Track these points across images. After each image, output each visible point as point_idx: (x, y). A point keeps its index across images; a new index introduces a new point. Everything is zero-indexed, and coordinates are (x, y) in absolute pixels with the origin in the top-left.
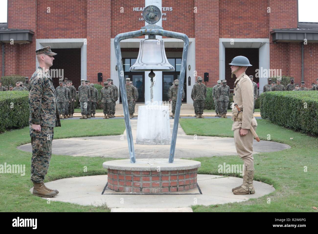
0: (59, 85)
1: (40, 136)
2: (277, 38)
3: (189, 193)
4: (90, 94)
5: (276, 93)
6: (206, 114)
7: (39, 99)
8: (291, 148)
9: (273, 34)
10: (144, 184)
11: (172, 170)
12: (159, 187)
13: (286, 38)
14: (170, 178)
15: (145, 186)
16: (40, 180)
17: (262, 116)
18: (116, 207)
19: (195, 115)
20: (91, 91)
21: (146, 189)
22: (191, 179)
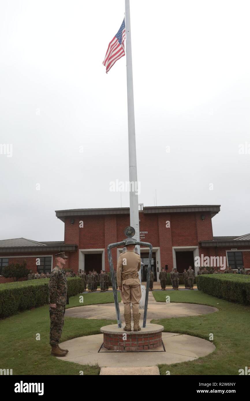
0: (89, 273)
1: (55, 312)
2: (202, 245)
3: (157, 351)
4: (105, 278)
5: (205, 275)
6: (167, 287)
7: (55, 286)
8: (219, 311)
9: (200, 244)
10: (126, 344)
11: (144, 333)
12: (136, 346)
13: (207, 245)
14: (143, 339)
15: (127, 346)
16: (56, 343)
17: (198, 288)
18: (105, 366)
19: (161, 288)
20: (106, 276)
21: (128, 348)
22: (157, 339)
